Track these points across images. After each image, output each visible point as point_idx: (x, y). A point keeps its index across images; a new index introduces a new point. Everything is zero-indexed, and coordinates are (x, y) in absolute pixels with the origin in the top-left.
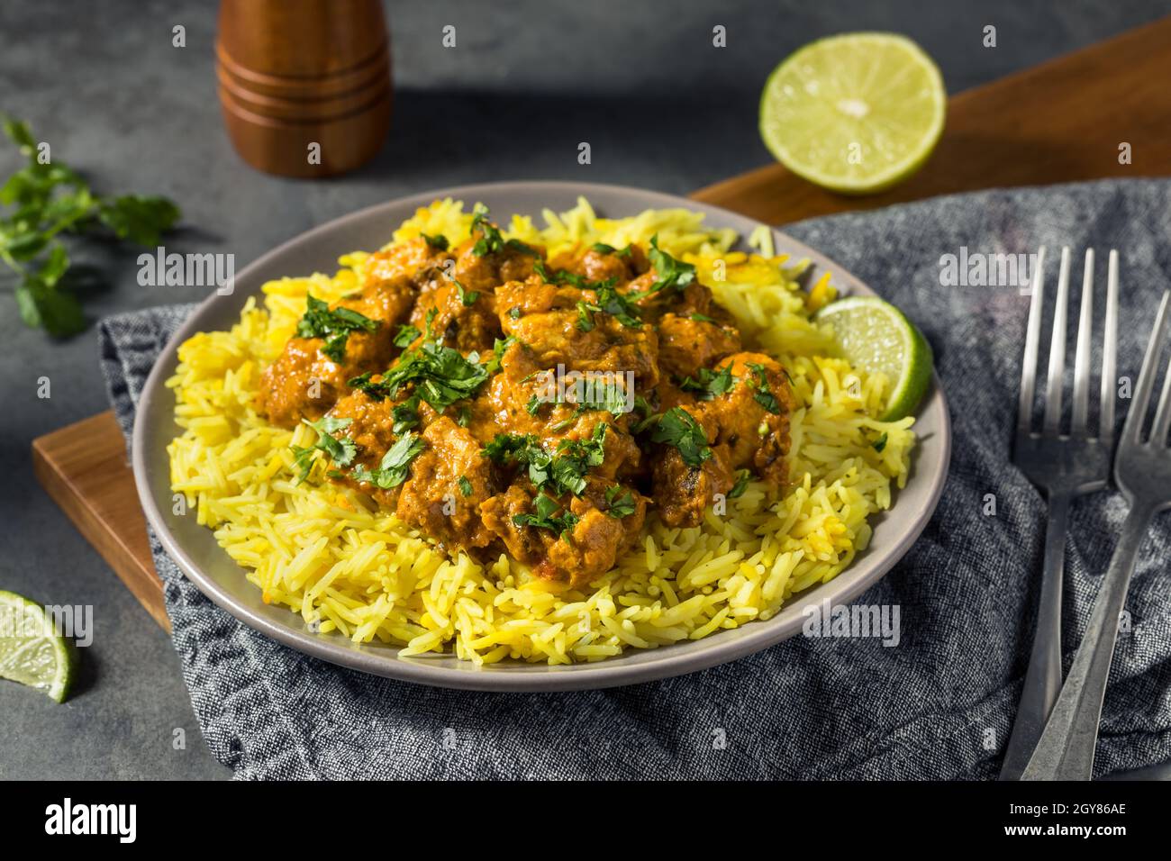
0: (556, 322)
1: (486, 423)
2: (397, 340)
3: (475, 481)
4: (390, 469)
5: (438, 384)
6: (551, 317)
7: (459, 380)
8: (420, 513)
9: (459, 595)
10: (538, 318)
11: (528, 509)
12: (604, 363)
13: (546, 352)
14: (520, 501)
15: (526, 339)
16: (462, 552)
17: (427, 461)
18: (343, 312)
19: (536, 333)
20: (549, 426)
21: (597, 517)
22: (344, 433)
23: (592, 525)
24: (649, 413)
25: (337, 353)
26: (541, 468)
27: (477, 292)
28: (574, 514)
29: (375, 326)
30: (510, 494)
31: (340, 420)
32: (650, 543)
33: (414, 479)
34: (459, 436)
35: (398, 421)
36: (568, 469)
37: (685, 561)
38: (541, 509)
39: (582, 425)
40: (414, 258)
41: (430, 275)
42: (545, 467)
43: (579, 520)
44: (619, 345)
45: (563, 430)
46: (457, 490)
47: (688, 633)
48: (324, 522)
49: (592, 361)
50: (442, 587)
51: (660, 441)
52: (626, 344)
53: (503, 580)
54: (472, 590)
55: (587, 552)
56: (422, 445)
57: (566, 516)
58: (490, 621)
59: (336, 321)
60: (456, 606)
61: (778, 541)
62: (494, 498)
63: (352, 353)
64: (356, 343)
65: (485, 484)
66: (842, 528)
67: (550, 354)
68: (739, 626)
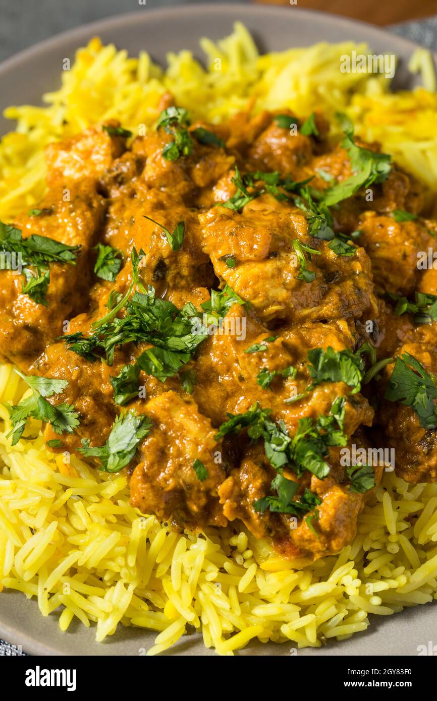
0: (276, 272)
1: (211, 386)
2: (98, 271)
4: (118, 453)
5: (157, 350)
6: (270, 267)
7: (176, 336)
8: (156, 506)
9: (202, 580)
10: (256, 269)
11: (267, 491)
12: (327, 309)
13: (267, 306)
14: (258, 483)
15: (247, 293)
16: (201, 536)
17: (157, 443)
18: (39, 241)
19: (256, 287)
20: (279, 399)
21: (341, 498)
22: (61, 397)
23: (337, 509)
24: (374, 357)
25: (39, 294)
26: (279, 448)
27: (181, 224)
28: (315, 494)
29: (74, 257)
30: (247, 472)
31: (54, 381)
32: (386, 499)
33: (145, 463)
34: (188, 414)
35: (119, 392)
36: (310, 453)
37: (421, 511)
38: (283, 494)
39: (317, 399)
40: (98, 153)
41: (119, 180)
42: (283, 448)
43: (321, 501)
44: (337, 284)
45: (296, 404)
46: (192, 475)
47: (432, 595)
48: (51, 494)
49: (314, 309)
50: (182, 572)
51: (394, 400)
52: (343, 279)
53: (242, 554)
54: (213, 573)
55: (334, 539)
56: (150, 423)
57: (307, 496)
58: (238, 612)
59: (33, 255)
60: (200, 593)
62: (230, 479)
63: (53, 289)
64: (55, 275)
65: (221, 465)
67: (273, 309)
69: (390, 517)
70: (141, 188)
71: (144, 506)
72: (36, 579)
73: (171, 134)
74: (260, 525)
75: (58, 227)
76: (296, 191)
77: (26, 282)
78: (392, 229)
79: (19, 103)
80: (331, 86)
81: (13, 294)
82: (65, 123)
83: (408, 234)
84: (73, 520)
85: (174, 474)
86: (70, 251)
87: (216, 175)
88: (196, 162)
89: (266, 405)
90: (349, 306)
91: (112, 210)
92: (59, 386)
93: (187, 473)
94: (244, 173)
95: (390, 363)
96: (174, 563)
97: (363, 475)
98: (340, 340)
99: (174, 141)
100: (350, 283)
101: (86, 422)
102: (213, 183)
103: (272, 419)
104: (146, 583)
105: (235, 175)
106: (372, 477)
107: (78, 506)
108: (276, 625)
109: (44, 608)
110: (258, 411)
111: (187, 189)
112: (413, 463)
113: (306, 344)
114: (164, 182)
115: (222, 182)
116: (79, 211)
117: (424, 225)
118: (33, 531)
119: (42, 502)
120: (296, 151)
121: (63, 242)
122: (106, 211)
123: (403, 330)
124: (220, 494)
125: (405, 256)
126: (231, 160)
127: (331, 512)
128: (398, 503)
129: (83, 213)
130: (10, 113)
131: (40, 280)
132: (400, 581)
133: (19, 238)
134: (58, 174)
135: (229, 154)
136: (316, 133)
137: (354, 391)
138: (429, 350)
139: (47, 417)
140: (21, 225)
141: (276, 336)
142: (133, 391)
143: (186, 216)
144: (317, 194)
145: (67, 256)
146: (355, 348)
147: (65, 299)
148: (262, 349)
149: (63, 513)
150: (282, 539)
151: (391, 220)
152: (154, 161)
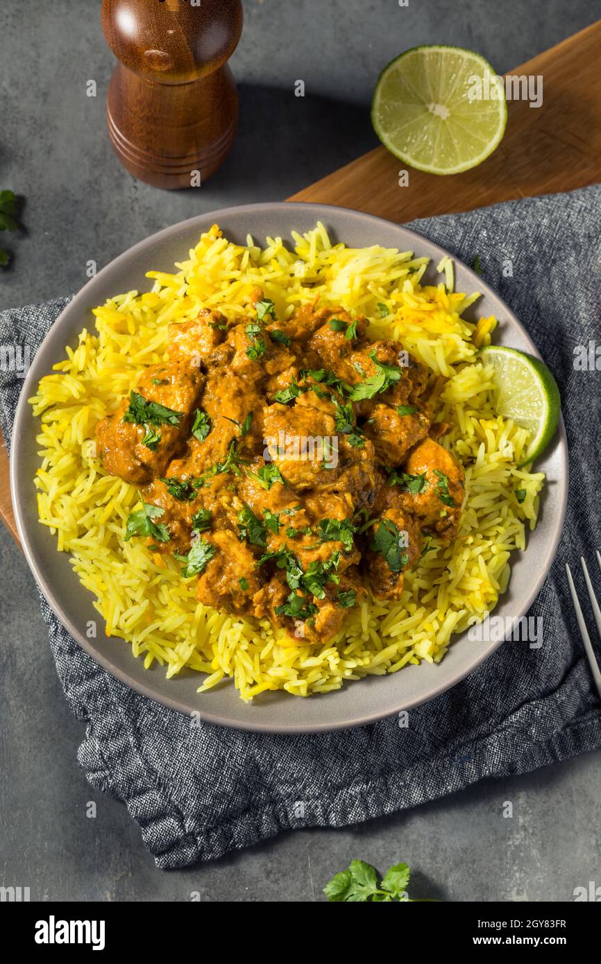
2: (194, 431)
3: (249, 581)
4: (194, 565)
8: (213, 602)
9: (238, 648)
11: (285, 601)
12: (339, 486)
13: (299, 483)
14: (279, 596)
15: (287, 474)
16: (240, 622)
17: (218, 563)
19: (292, 470)
20: (299, 545)
21: (331, 612)
22: (160, 520)
23: (327, 618)
24: (367, 517)
25: (154, 446)
26: (295, 577)
27: (251, 414)
28: (315, 605)
29: (178, 422)
30: (273, 587)
31: (157, 508)
32: (365, 607)
33: (209, 574)
34: (239, 549)
35: (197, 526)
36: (315, 584)
37: (387, 615)
38: (294, 605)
39: (323, 550)
40: (204, 339)
41: (216, 364)
42: (297, 577)
43: (319, 611)
44: (349, 468)
45: (311, 550)
46: (237, 586)
47: (386, 670)
48: (146, 578)
49: (331, 485)
50: (226, 640)
51: (375, 551)
52: (353, 464)
53: (266, 631)
54: (245, 645)
55: (323, 637)
56: (214, 549)
57: (310, 607)
58: (258, 672)
59: (151, 418)
60: (235, 656)
61: (449, 594)
62: (262, 590)
63: (163, 441)
64: (165, 432)
65: (257, 582)
66: (492, 591)
67: (303, 485)
68: (420, 663)
69: (365, 617)
70: (230, 373)
71: (205, 601)
72: (132, 633)
73: (253, 341)
74: (278, 622)
75: (171, 394)
76: (334, 386)
77: (145, 433)
78: (394, 423)
79: (156, 269)
80: (377, 282)
81: (136, 441)
82: (185, 295)
83: (405, 426)
84: (161, 597)
85: (226, 584)
86: (176, 416)
87: (281, 369)
88: (269, 360)
89: (291, 548)
90: (354, 484)
91: (209, 385)
92: (160, 512)
93: (235, 584)
94: (301, 368)
95: (377, 523)
96: (221, 634)
97: (348, 596)
98: (344, 511)
99: (254, 346)
100: (357, 468)
101: (174, 538)
102: (279, 373)
103: (294, 556)
104: (202, 644)
105: (293, 370)
106: (354, 598)
107: (164, 588)
108: (283, 682)
109: (136, 651)
110: (285, 552)
111: (260, 377)
112: (383, 590)
113: (322, 511)
114: (245, 371)
115: (285, 374)
116: (186, 387)
117: (418, 417)
118: (133, 602)
119: (141, 582)
120: (341, 347)
121: (172, 408)
122: (204, 385)
123: (391, 497)
124: (254, 599)
125: (400, 442)
126: (293, 359)
127: (323, 620)
128: (373, 608)
129: (188, 388)
130: (149, 275)
131: (155, 439)
132: (366, 661)
133: (143, 403)
134: (176, 347)
135: (293, 353)
136: (356, 338)
137: (348, 549)
138: (405, 512)
139: (150, 531)
140: (146, 390)
141: (302, 505)
142: (206, 526)
143: (255, 404)
144: (349, 388)
145: (174, 420)
146: (355, 513)
147: (170, 447)
148: (292, 514)
149: (152, 592)
150: (292, 629)
151: (396, 413)
152: (240, 355)
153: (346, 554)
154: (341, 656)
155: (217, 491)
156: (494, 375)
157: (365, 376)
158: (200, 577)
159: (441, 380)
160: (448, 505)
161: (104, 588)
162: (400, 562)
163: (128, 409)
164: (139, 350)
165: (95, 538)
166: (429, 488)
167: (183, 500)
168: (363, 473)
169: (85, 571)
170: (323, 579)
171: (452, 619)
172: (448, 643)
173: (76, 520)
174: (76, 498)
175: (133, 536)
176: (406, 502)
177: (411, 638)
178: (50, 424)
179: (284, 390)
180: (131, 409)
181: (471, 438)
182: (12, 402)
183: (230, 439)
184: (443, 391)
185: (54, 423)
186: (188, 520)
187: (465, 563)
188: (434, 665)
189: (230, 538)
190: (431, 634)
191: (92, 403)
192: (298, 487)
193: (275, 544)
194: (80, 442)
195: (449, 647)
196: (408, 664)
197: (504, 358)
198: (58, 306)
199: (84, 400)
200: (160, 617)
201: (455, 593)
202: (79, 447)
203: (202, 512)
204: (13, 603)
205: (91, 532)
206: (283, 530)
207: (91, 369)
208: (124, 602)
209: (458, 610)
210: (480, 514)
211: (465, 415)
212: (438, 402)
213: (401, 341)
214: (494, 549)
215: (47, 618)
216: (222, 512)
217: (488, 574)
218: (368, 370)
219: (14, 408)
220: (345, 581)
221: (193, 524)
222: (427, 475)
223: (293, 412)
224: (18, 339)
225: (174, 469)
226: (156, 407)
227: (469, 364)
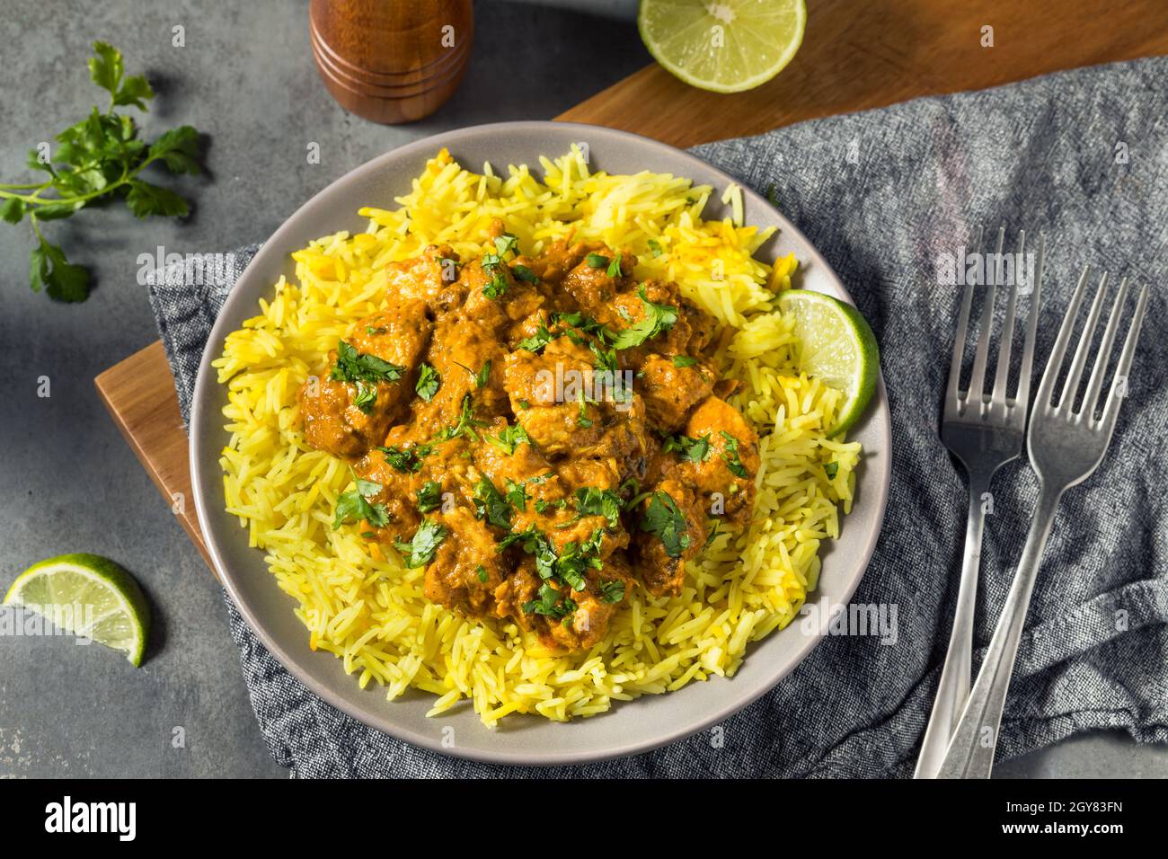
0: (560, 417)
2: (418, 390)
3: (489, 571)
4: (420, 552)
6: (555, 413)
8: (443, 599)
9: (476, 660)
10: (544, 413)
11: (535, 596)
12: (601, 449)
13: (549, 445)
14: (528, 589)
15: (534, 434)
16: (479, 625)
17: (449, 549)
19: (541, 429)
20: (551, 523)
21: (593, 608)
22: (377, 498)
23: (588, 617)
24: (637, 491)
25: (368, 407)
26: (546, 564)
27: (489, 363)
28: (574, 601)
29: (399, 377)
30: (520, 579)
31: (373, 485)
32: (636, 606)
33: (438, 563)
34: (476, 529)
35: (423, 503)
36: (571, 571)
37: (665, 617)
38: (546, 600)
39: (581, 528)
40: (430, 278)
41: (445, 308)
42: (549, 564)
43: (578, 608)
44: (613, 427)
45: (566, 529)
46: (474, 578)
47: (666, 687)
48: (361, 575)
49: (590, 448)
50: (462, 651)
51: (647, 530)
52: (618, 423)
53: (513, 639)
54: (486, 656)
55: (585, 640)
56: (445, 531)
57: (566, 603)
58: (502, 689)
59: (364, 373)
60: (474, 670)
61: (743, 592)
62: (506, 582)
63: (378, 403)
64: (382, 391)
65: (499, 571)
66: (797, 585)
67: (555, 447)
68: (708, 679)
69: (637, 620)
70: (462, 318)
71: (434, 598)
72: (343, 644)
73: (491, 276)
75: (389, 345)
76: (593, 332)
77: (357, 393)
78: (670, 375)
79: (371, 206)
80: (647, 215)
81: (346, 403)
82: (408, 232)
83: (683, 379)
84: (379, 598)
85: (460, 575)
86: (396, 371)
87: (527, 312)
88: (512, 300)
89: (541, 527)
90: (620, 447)
91: (437, 333)
92: (376, 490)
93: (471, 575)
94: (551, 311)
95: (649, 496)
96: (456, 643)
97: (614, 589)
98: (607, 479)
99: (493, 283)
100: (623, 427)
101: (394, 521)
102: (524, 317)
103: (545, 538)
104: (432, 656)
105: (542, 312)
106: (622, 591)
107: (383, 587)
108: (534, 702)
109: (348, 668)
110: (534, 532)
111: (500, 322)
112: (659, 581)
113: (579, 479)
114: (482, 315)
115: (532, 318)
116: (408, 335)
117: (700, 370)
118: (345, 605)
119: (354, 580)
120: (601, 288)
121: (391, 361)
122: (431, 334)
123: (667, 466)
124: (496, 595)
125: (677, 400)
126: (541, 299)
127: (584, 619)
128: (646, 609)
129: (410, 336)
130: (362, 212)
131: (369, 398)
132: (640, 675)
133: (355, 356)
134: (396, 290)
135: (541, 292)
136: (620, 275)
137: (612, 525)
138: (685, 486)
139: (364, 512)
140: (358, 341)
141: (555, 471)
142: (434, 503)
143: (495, 352)
144: (612, 335)
145: (393, 375)
146: (621, 484)
147: (389, 410)
148: (541, 482)
149: (370, 591)
150: (544, 633)
151: (671, 364)
152: (475, 295)
153: (611, 532)
154: (609, 669)
155: (447, 459)
156: (796, 325)
157: (632, 322)
158: (427, 569)
159: (728, 332)
160: (739, 476)
161: (307, 589)
162: (679, 545)
163: (336, 364)
164: (349, 299)
165: (297, 529)
166: (714, 453)
167: (406, 472)
168: (629, 432)
169: (284, 571)
170: (582, 564)
171: (748, 621)
172: (744, 653)
173: (273, 507)
174: (273, 481)
175: (343, 523)
176: (686, 473)
177: (696, 646)
178: (240, 392)
179: (530, 337)
180: (340, 363)
181: (767, 401)
182: (192, 369)
183: (463, 394)
184: (731, 342)
185: (245, 391)
186: (412, 497)
187: (763, 551)
188: (726, 680)
189: (464, 515)
190: (721, 640)
191: (292, 365)
192: (549, 449)
193: (520, 524)
194: (277, 411)
195: (744, 658)
196: (693, 680)
197: (807, 304)
198: (250, 253)
199: (282, 361)
200: (378, 623)
201: (751, 589)
202: (275, 417)
203: (429, 485)
204: (196, 626)
205: (292, 521)
206: (531, 506)
207: (291, 325)
208: (334, 606)
209: (754, 611)
210: (781, 495)
211: (759, 373)
212: (726, 359)
213: (678, 283)
214: (799, 536)
215: (238, 636)
216: (453, 486)
217: (793, 566)
218: (636, 315)
219: (194, 376)
220: (610, 569)
221: (417, 502)
222: (711, 437)
223: (541, 360)
224: (199, 293)
225: (395, 437)
226: (371, 360)
227: (765, 313)
